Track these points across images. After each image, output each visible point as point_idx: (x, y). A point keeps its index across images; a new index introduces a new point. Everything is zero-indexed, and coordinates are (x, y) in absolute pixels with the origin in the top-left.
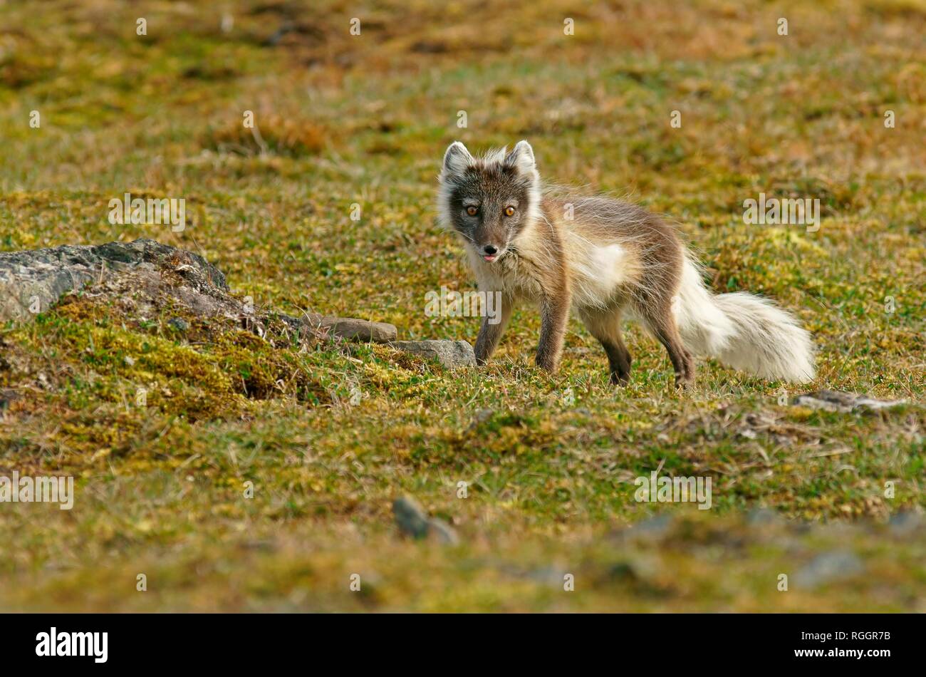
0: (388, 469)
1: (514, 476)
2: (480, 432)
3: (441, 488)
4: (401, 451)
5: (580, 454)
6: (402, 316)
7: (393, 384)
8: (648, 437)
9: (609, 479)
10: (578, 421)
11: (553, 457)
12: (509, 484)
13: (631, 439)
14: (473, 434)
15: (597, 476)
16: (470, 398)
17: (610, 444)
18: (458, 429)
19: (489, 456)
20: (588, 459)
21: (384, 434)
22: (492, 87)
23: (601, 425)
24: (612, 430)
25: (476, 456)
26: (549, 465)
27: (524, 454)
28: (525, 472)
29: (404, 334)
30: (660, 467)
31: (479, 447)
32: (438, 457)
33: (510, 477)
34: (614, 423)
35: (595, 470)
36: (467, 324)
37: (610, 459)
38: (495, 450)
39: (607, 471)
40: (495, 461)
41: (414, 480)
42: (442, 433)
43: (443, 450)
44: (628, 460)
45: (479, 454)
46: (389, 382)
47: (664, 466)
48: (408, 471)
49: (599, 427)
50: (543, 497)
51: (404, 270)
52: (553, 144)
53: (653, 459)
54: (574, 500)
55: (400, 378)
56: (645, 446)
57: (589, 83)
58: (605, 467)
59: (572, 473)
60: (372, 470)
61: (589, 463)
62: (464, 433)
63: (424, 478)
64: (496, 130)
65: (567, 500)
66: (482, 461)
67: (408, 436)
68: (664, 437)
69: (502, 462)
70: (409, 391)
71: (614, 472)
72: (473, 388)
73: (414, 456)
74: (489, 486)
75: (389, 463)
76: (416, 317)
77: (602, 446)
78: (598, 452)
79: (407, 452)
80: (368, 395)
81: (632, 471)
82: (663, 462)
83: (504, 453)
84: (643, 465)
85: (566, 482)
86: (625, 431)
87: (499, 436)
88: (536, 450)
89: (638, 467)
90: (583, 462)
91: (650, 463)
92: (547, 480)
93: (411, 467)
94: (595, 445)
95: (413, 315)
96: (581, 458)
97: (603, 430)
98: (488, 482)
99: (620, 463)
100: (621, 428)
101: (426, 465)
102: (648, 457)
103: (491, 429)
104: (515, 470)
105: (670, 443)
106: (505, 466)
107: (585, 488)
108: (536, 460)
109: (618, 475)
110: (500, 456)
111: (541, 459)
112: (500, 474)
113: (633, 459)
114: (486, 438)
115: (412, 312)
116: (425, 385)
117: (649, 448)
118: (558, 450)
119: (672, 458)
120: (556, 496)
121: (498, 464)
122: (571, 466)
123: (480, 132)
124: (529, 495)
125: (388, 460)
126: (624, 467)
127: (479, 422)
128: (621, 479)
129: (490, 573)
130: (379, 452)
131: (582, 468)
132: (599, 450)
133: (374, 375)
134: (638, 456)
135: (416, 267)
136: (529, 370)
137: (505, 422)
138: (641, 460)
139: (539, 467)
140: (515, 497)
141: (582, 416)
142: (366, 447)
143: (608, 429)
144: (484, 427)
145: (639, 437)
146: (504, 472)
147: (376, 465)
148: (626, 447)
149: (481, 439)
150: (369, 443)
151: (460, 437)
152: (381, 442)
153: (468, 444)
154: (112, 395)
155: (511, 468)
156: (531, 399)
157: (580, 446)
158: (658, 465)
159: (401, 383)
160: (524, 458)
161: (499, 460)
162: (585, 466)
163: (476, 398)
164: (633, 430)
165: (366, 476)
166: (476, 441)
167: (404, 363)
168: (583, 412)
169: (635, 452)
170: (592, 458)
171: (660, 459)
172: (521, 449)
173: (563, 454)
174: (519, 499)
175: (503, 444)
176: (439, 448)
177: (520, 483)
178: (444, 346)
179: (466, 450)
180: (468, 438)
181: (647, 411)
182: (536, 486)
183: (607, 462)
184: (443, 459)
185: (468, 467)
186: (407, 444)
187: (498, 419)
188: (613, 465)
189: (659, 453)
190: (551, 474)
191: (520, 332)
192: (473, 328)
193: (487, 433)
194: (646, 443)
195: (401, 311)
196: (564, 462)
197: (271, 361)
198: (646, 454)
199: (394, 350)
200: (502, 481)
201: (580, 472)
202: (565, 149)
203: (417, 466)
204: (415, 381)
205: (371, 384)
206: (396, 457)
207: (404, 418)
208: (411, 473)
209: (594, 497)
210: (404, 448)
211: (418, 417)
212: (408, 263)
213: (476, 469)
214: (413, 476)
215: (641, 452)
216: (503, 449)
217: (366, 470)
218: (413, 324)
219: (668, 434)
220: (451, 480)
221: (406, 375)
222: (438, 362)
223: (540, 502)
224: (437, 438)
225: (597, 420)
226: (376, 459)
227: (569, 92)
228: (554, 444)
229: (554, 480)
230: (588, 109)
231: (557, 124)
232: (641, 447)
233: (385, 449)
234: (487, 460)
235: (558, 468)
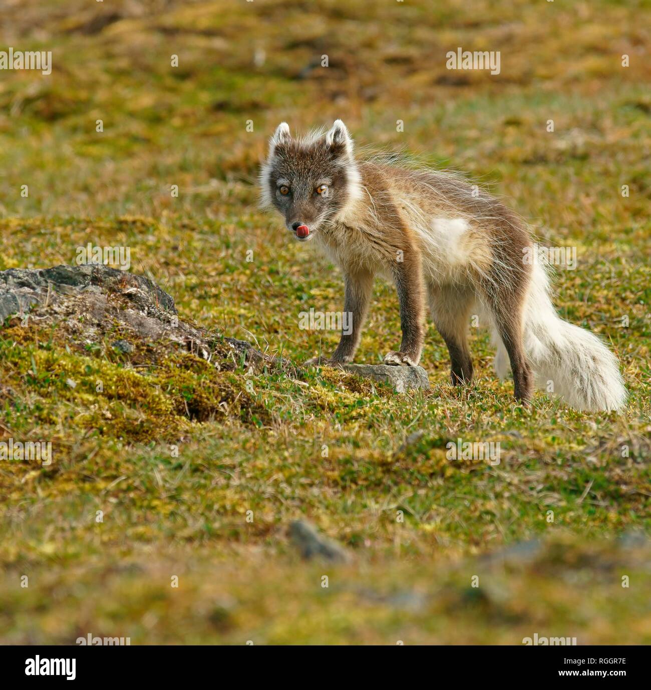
0: (315, 491)
1: (438, 499)
2: (409, 454)
3: (366, 510)
4: (329, 473)
5: (507, 476)
6: (372, 340)
7: (338, 407)
8: (577, 459)
9: (536, 501)
10: (508, 444)
11: (481, 479)
12: (434, 507)
13: (559, 461)
14: (402, 456)
15: (524, 498)
16: (412, 421)
17: (538, 466)
18: (388, 450)
19: (417, 478)
20: (516, 481)
21: (314, 456)
22: (502, 118)
23: (530, 447)
24: (541, 452)
25: (404, 478)
26: (476, 487)
27: (452, 477)
28: (451, 494)
29: (372, 357)
30: (588, 490)
31: (407, 469)
32: (366, 479)
33: (436, 500)
34: (543, 445)
35: (523, 492)
36: (436, 347)
37: (537, 481)
38: (424, 473)
39: (534, 493)
40: (423, 483)
41: (340, 502)
42: (372, 455)
43: (372, 472)
44: (555, 482)
45: (407, 476)
46: (334, 404)
47: (591, 489)
48: (335, 493)
49: (528, 449)
50: (467, 519)
51: (378, 294)
52: (553, 173)
53: (580, 481)
54: (497, 522)
55: (346, 401)
56: (573, 468)
57: (598, 115)
58: (532, 489)
59: (498, 496)
60: (299, 492)
61: (516, 486)
62: (394, 455)
63: (350, 499)
64: (501, 159)
65: (492, 522)
66: (410, 483)
67: (338, 458)
68: (592, 459)
69: (430, 484)
70: (354, 414)
71: (541, 495)
72: (416, 410)
73: (343, 479)
74: (414, 508)
75: (317, 485)
76: (386, 340)
77: (531, 468)
78: (526, 475)
79: (336, 474)
80: (313, 417)
81: (559, 493)
82: (590, 485)
83: (432, 475)
84: (571, 487)
85: (491, 505)
86: (555, 453)
87: (428, 458)
88: (464, 472)
89: (565, 489)
90: (510, 484)
91: (577, 485)
92: (472, 502)
93: (340, 489)
94: (523, 468)
95: (382, 339)
96: (508, 480)
97: (532, 452)
98: (413, 505)
99: (548, 485)
100: (551, 450)
101: (354, 486)
102: (575, 480)
103: (420, 451)
104: (442, 492)
105: (598, 465)
106: (432, 488)
107: (510, 511)
108: (464, 482)
109: (545, 497)
110: (427, 478)
111: (469, 481)
112: (427, 496)
113: (560, 481)
114: (415, 460)
115: (382, 336)
116: (370, 407)
117: (577, 471)
118: (487, 472)
119: (600, 480)
120: (480, 518)
121: (426, 486)
122: (498, 489)
123: (485, 162)
124: (453, 518)
125: (317, 482)
126: (551, 489)
127: (408, 444)
128: (548, 501)
129: (347, 597)
130: (307, 474)
131: (509, 491)
132: (527, 472)
133: (319, 398)
134: (566, 478)
135: (391, 292)
136: (481, 393)
137: (434, 445)
138: (569, 482)
139: (466, 490)
140: (438, 520)
141: (512, 438)
142: (295, 469)
143: (537, 451)
144: (413, 449)
145: (568, 460)
146: (431, 494)
147: (303, 486)
148: (554, 470)
149: (409, 461)
150: (299, 465)
151: (390, 460)
152: (311, 463)
153: (397, 466)
154: (51, 417)
155: (438, 490)
156: (473, 421)
157: (508, 468)
158: (584, 487)
159: (346, 406)
160: (452, 480)
161: (427, 482)
162: (512, 488)
163: (418, 420)
164: (563, 452)
165: (293, 498)
166: (404, 463)
167: (353, 386)
168: (513, 435)
169: (563, 475)
170: (520, 481)
171: (587, 482)
172: (449, 472)
173: (491, 476)
174: (442, 521)
175: (432, 467)
176: (368, 470)
177: (445, 506)
178: (399, 371)
179: (395, 472)
180: (398, 460)
181: (584, 433)
182: (461, 508)
183: (535, 484)
184: (372, 482)
185: (394, 490)
186: (336, 465)
187: (427, 442)
188: (540, 487)
189: (587, 476)
190: (477, 496)
191: (487, 355)
192: (441, 351)
193: (415, 455)
194: (575, 465)
195: (371, 336)
196: (491, 485)
197: (215, 383)
198: (573, 476)
199: (343, 373)
200: (427, 503)
201: (506, 494)
202: (566, 178)
203: (344, 488)
204: (360, 403)
205: (317, 407)
206: (325, 480)
207: (338, 440)
208: (339, 495)
209: (518, 519)
210: (333, 470)
211: (351, 440)
212: (382, 288)
213: (403, 491)
214: (340, 498)
215: (569, 474)
216: (431, 471)
217: (293, 492)
218: (382, 348)
219: (596, 456)
220: (377, 502)
221: (352, 398)
222: (389, 385)
223: (464, 525)
224: (367, 460)
225: (527, 442)
226: (303, 480)
227: (578, 123)
228: (483, 466)
229: (479, 502)
230: (596, 139)
231: (561, 153)
232: (569, 470)
233: (314, 471)
234: (416, 482)
235: (484, 491)
